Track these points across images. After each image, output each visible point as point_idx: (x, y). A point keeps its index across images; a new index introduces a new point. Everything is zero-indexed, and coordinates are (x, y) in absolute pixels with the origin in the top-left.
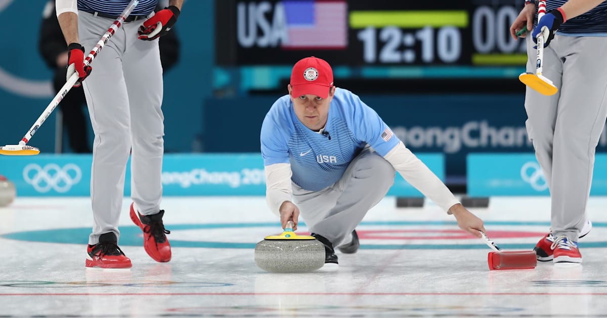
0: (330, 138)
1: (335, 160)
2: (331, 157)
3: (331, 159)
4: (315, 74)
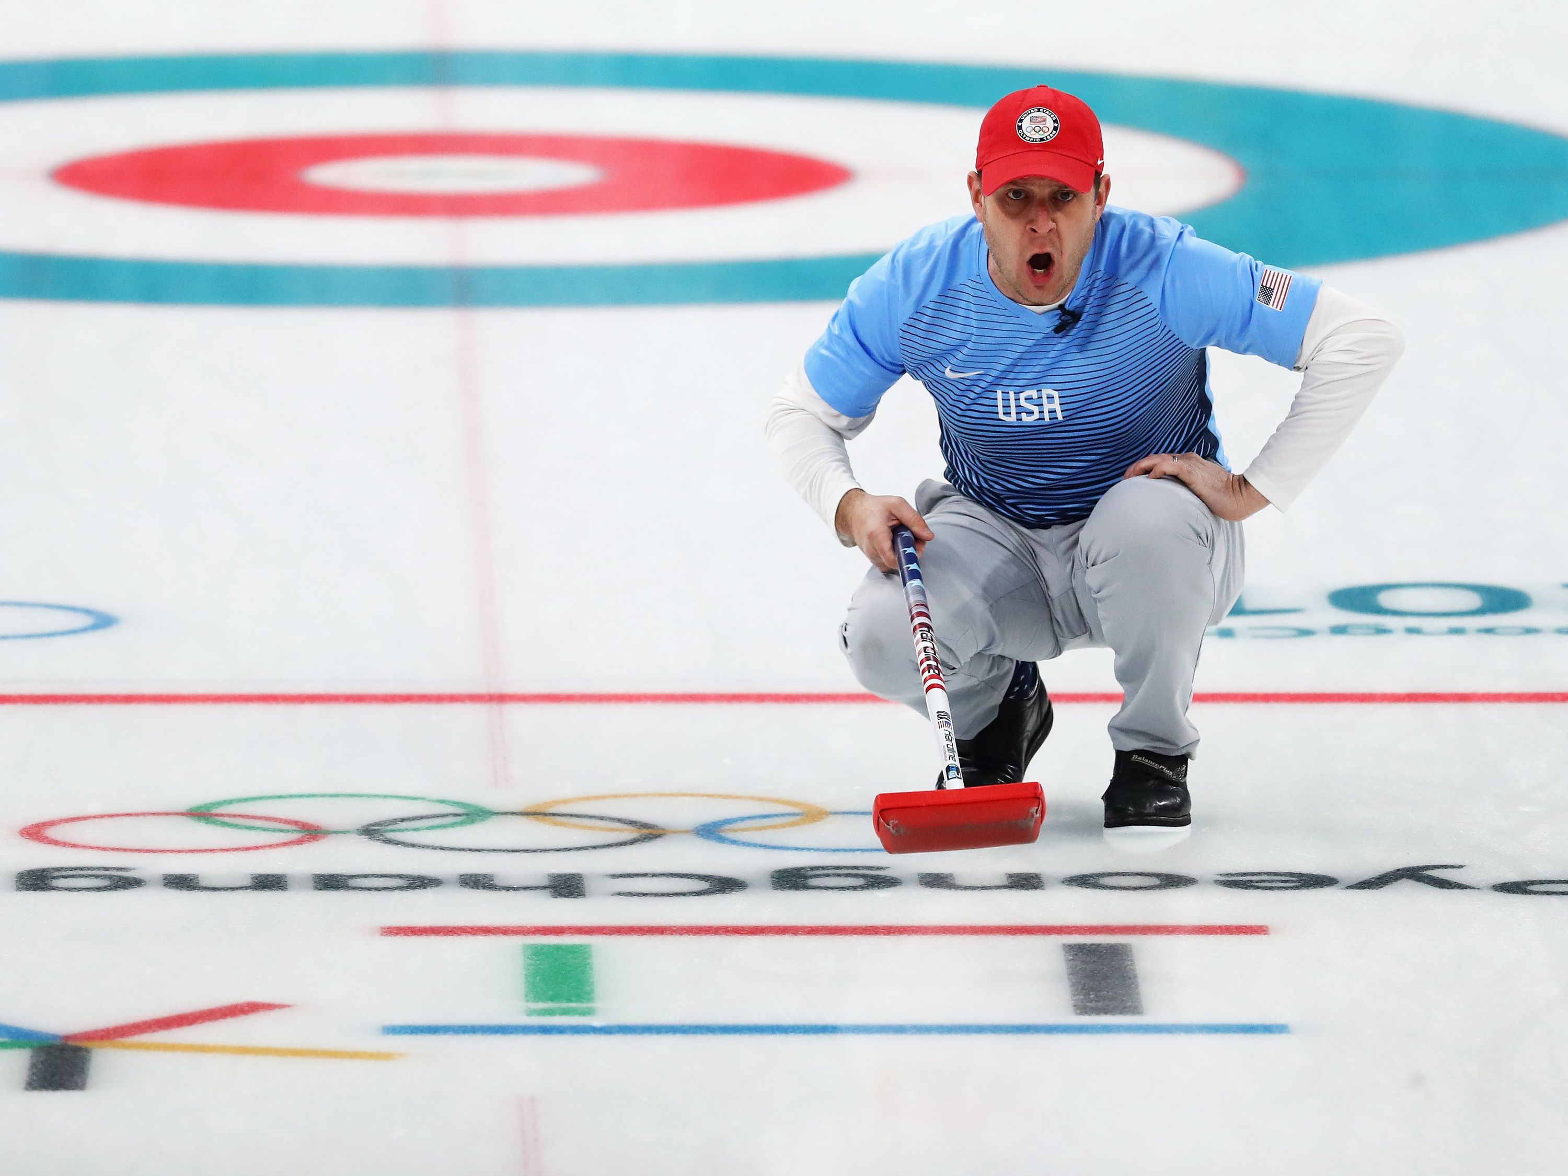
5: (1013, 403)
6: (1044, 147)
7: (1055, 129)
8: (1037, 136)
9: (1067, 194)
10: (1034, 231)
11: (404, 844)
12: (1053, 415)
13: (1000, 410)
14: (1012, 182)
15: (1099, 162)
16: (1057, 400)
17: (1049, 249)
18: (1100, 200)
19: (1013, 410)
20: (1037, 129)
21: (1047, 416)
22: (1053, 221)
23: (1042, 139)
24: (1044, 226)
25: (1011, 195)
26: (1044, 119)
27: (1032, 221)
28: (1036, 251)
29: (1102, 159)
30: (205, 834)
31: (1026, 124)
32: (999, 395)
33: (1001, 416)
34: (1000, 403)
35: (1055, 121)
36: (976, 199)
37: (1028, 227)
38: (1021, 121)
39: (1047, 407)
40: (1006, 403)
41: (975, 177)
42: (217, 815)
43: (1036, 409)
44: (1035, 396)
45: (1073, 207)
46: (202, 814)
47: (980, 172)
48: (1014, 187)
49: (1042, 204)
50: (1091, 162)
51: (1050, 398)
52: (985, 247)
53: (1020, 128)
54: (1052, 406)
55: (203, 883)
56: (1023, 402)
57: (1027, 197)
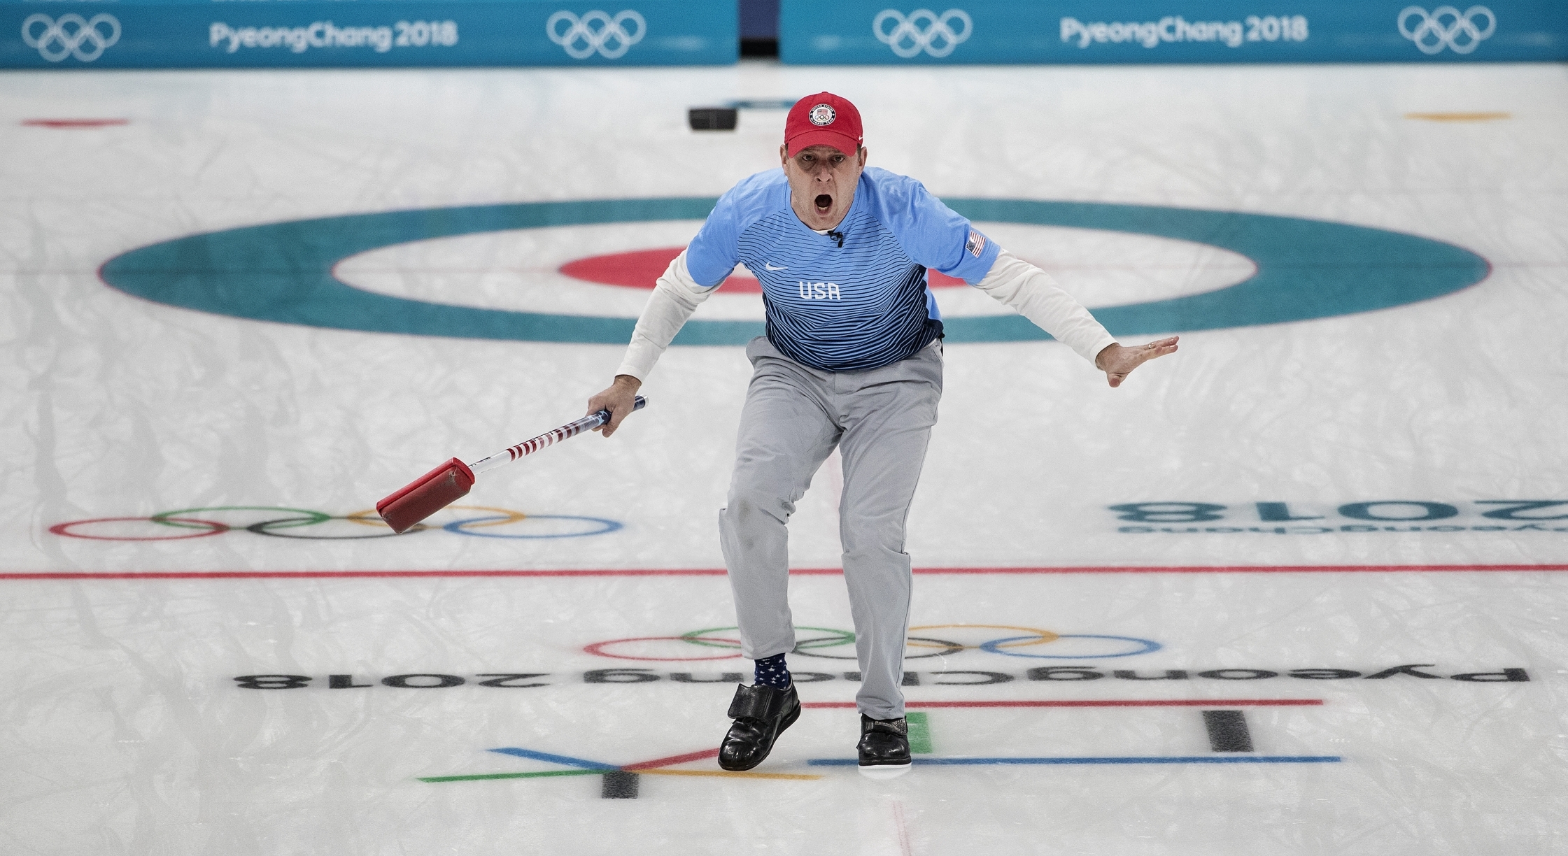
0: (840, 245)
1: (837, 292)
2: (830, 285)
3: (830, 289)
4: (830, 114)
5: (810, 289)
6: (826, 128)
7: (833, 117)
8: (822, 121)
9: (840, 158)
10: (819, 180)
11: (813, 656)
12: (834, 297)
13: (802, 292)
14: (806, 149)
15: (860, 138)
16: (838, 290)
17: (827, 193)
18: (861, 164)
19: (810, 293)
20: (822, 117)
21: (831, 297)
22: (831, 174)
23: (825, 123)
24: (825, 177)
25: (805, 158)
26: (827, 111)
27: (818, 174)
28: (820, 193)
29: (862, 136)
30: (697, 650)
31: (815, 114)
32: (801, 284)
33: (802, 296)
34: (802, 289)
35: (833, 113)
36: (784, 162)
37: (816, 178)
38: (812, 112)
39: (831, 292)
40: (806, 289)
41: (784, 148)
42: (698, 638)
43: (824, 293)
44: (823, 286)
45: (842, 165)
46: (690, 638)
47: (787, 145)
48: (807, 153)
49: (824, 163)
50: (855, 137)
51: (833, 288)
52: (789, 190)
53: (811, 116)
54: (834, 293)
55: (694, 678)
56: (816, 289)
57: (815, 159)
